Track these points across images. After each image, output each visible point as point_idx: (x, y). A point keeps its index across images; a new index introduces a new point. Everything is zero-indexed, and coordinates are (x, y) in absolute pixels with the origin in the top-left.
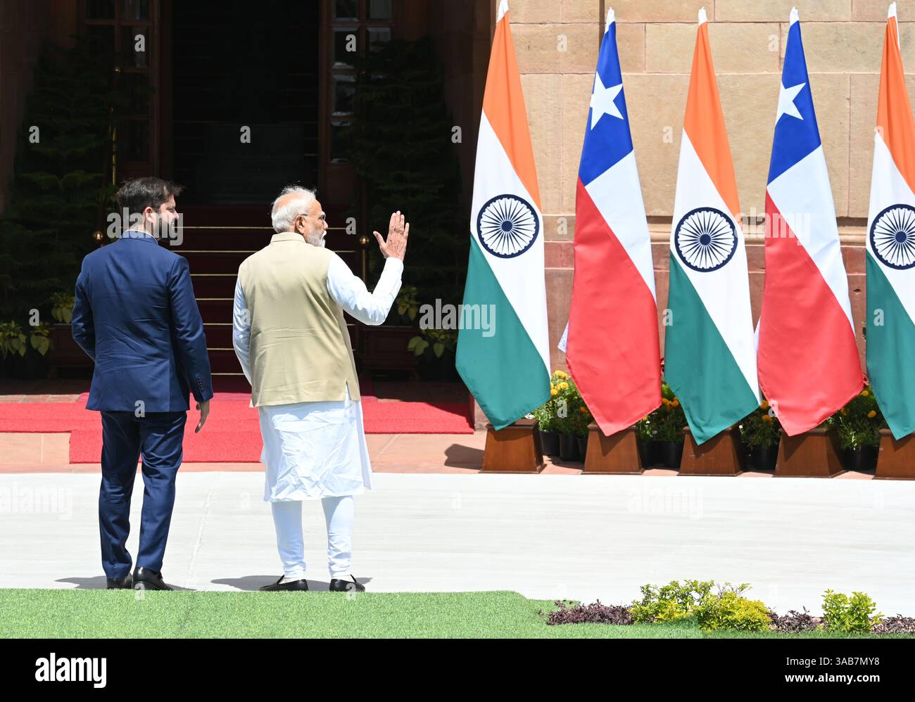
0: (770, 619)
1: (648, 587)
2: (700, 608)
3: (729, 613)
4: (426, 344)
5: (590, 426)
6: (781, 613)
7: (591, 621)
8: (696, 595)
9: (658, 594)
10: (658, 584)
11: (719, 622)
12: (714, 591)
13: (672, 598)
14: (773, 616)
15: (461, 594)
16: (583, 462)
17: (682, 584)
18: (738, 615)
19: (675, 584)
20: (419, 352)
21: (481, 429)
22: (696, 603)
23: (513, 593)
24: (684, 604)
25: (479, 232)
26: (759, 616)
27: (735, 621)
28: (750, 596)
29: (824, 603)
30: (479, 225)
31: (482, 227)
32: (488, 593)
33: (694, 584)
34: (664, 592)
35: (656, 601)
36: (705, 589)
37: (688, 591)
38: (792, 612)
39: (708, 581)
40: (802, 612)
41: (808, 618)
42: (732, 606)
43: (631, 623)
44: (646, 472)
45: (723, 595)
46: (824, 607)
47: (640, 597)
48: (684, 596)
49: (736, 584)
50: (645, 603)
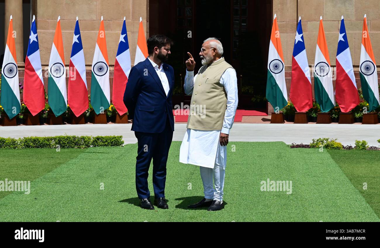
0: (342, 147)
1: (314, 139)
2: (326, 144)
3: (333, 145)
4: (255, 99)
5: (296, 112)
6: (345, 146)
7: (300, 147)
8: (325, 141)
9: (316, 141)
10: (316, 138)
11: (331, 147)
12: (329, 140)
13: (319, 142)
14: (343, 146)
15: (270, 142)
16: (294, 121)
17: (322, 139)
18: (335, 146)
19: (320, 139)
20: (254, 101)
21: (270, 115)
22: (325, 143)
23: (282, 142)
24: (322, 143)
25: (270, 68)
26: (340, 146)
27: (334, 147)
28: (337, 141)
29: (355, 143)
30: (269, 66)
31: (270, 67)
32: (276, 142)
33: (325, 139)
34: (318, 140)
35: (316, 143)
36: (327, 140)
37: (323, 140)
38: (347, 146)
39: (328, 138)
40: (350, 146)
41: (351, 147)
42: (334, 144)
43: (310, 148)
44: (309, 123)
45: (331, 141)
46: (355, 144)
47: (312, 142)
48: (322, 142)
49: (334, 139)
50: (313, 143)
